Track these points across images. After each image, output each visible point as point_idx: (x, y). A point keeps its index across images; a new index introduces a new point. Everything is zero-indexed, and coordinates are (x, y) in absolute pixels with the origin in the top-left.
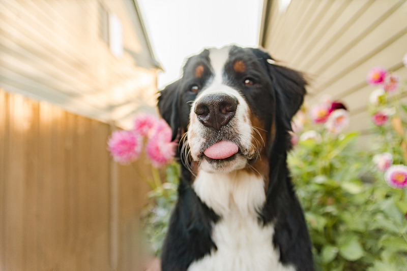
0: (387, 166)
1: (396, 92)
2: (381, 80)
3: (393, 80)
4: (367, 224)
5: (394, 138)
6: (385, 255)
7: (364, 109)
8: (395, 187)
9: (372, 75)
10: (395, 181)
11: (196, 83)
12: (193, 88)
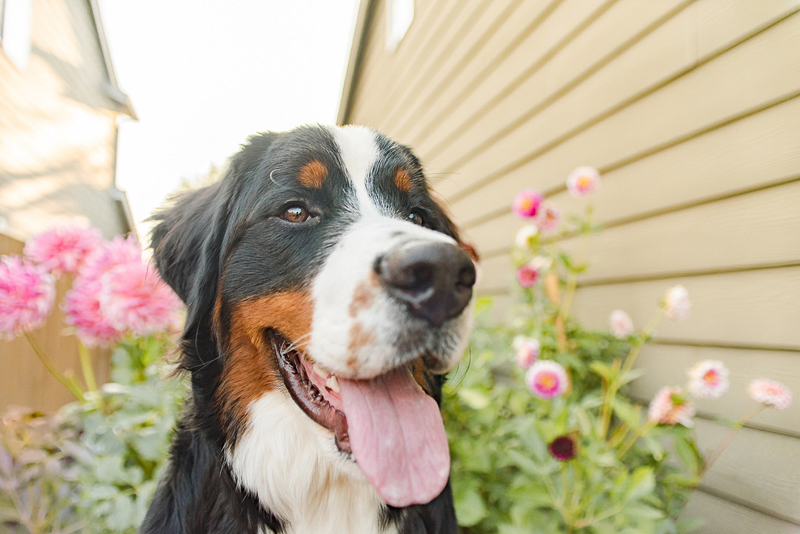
0: (531, 359)
1: (554, 231)
2: (533, 212)
3: (550, 215)
4: (494, 458)
5: (545, 309)
6: (517, 513)
7: (507, 251)
8: (540, 396)
9: (521, 202)
10: (539, 387)
11: (302, 199)
12: (290, 211)
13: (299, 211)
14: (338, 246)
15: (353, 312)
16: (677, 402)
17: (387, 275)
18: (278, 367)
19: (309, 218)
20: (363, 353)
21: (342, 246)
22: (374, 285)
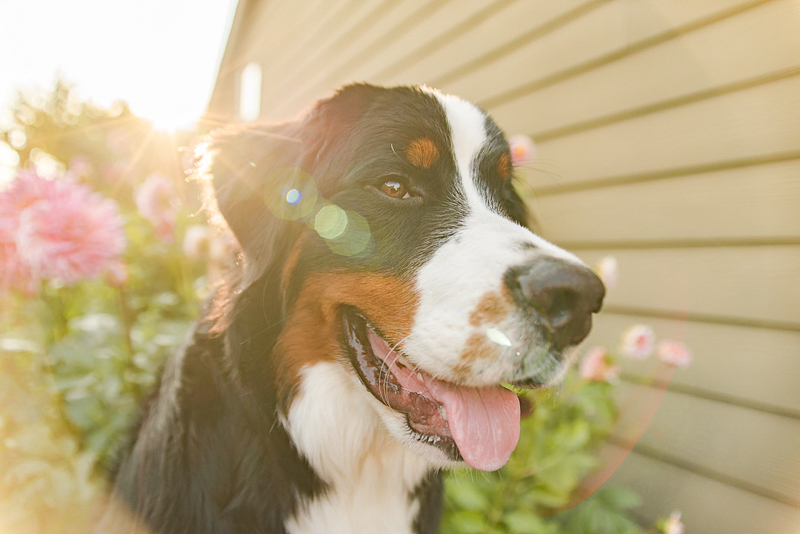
11: (406, 176)
12: (389, 185)
13: (397, 186)
14: (452, 239)
15: (475, 320)
16: (607, 361)
17: (526, 292)
18: (347, 344)
19: (407, 196)
20: (477, 364)
21: (457, 241)
22: (508, 301)
